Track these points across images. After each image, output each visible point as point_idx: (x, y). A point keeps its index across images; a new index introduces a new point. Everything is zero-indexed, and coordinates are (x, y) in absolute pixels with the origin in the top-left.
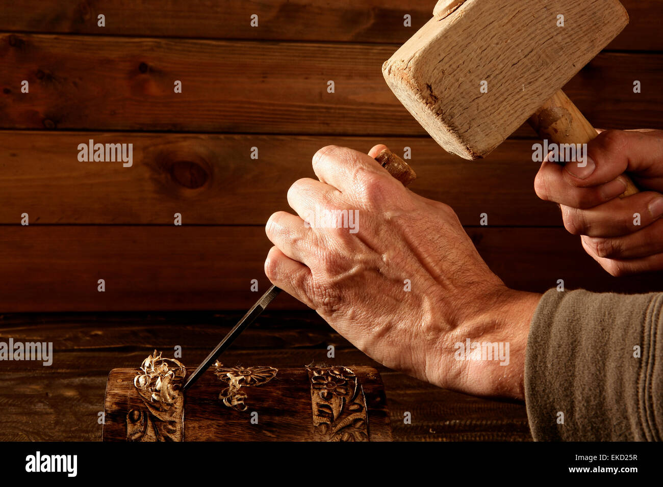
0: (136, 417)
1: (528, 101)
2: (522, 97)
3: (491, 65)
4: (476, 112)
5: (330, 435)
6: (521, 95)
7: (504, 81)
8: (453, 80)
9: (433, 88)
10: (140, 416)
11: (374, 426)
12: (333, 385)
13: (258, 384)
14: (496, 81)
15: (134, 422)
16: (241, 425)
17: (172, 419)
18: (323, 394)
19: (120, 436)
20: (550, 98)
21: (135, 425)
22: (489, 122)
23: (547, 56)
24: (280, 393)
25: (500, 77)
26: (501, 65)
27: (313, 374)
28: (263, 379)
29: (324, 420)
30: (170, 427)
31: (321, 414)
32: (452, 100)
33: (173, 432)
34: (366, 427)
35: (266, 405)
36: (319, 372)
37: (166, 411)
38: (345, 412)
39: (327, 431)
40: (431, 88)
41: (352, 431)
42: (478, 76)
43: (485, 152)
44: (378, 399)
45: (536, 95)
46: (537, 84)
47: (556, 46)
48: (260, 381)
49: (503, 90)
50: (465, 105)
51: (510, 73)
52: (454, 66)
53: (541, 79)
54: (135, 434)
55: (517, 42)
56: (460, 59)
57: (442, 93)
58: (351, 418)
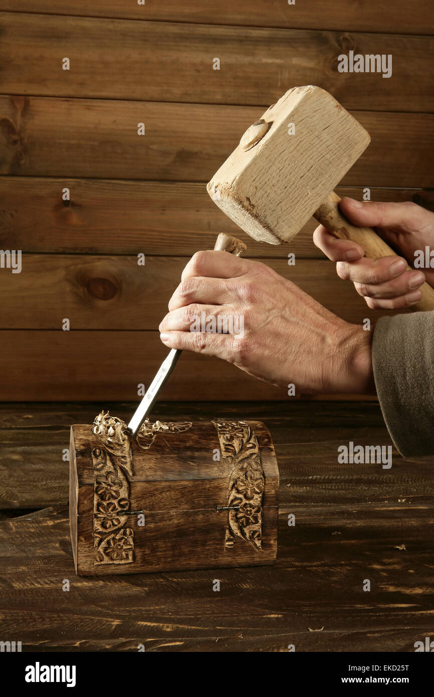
0: (98, 454)
1: (314, 201)
2: (309, 199)
3: (286, 179)
4: (281, 212)
5: (234, 463)
6: (308, 197)
7: (296, 189)
8: (263, 193)
9: (251, 199)
10: (100, 453)
11: (265, 458)
12: (234, 431)
13: (180, 431)
14: (291, 190)
15: (96, 457)
16: (172, 458)
17: (123, 455)
18: (227, 437)
19: (89, 466)
20: (326, 197)
21: (98, 459)
22: (290, 218)
23: (322, 169)
24: (197, 437)
25: (294, 186)
26: (293, 179)
27: (217, 426)
28: (183, 428)
29: (230, 454)
30: (123, 460)
31: (227, 450)
32: (265, 206)
33: (126, 463)
34: (259, 459)
35: (188, 444)
36: (221, 424)
37: (118, 449)
38: (243, 448)
39: (232, 461)
40: (249, 200)
41: (250, 461)
42: (279, 187)
43: (289, 239)
44: (266, 440)
45: (318, 196)
46: (318, 188)
47: (326, 162)
48: (181, 429)
49: (296, 196)
50: (273, 209)
51: (299, 183)
52: (263, 183)
53: (320, 185)
54: (99, 464)
55: (302, 162)
56: (266, 177)
57: (257, 202)
58: (248, 453)
